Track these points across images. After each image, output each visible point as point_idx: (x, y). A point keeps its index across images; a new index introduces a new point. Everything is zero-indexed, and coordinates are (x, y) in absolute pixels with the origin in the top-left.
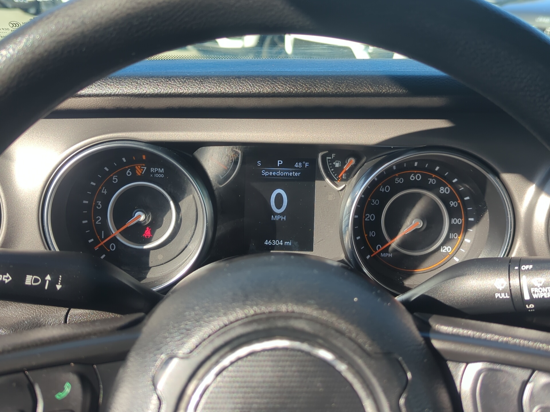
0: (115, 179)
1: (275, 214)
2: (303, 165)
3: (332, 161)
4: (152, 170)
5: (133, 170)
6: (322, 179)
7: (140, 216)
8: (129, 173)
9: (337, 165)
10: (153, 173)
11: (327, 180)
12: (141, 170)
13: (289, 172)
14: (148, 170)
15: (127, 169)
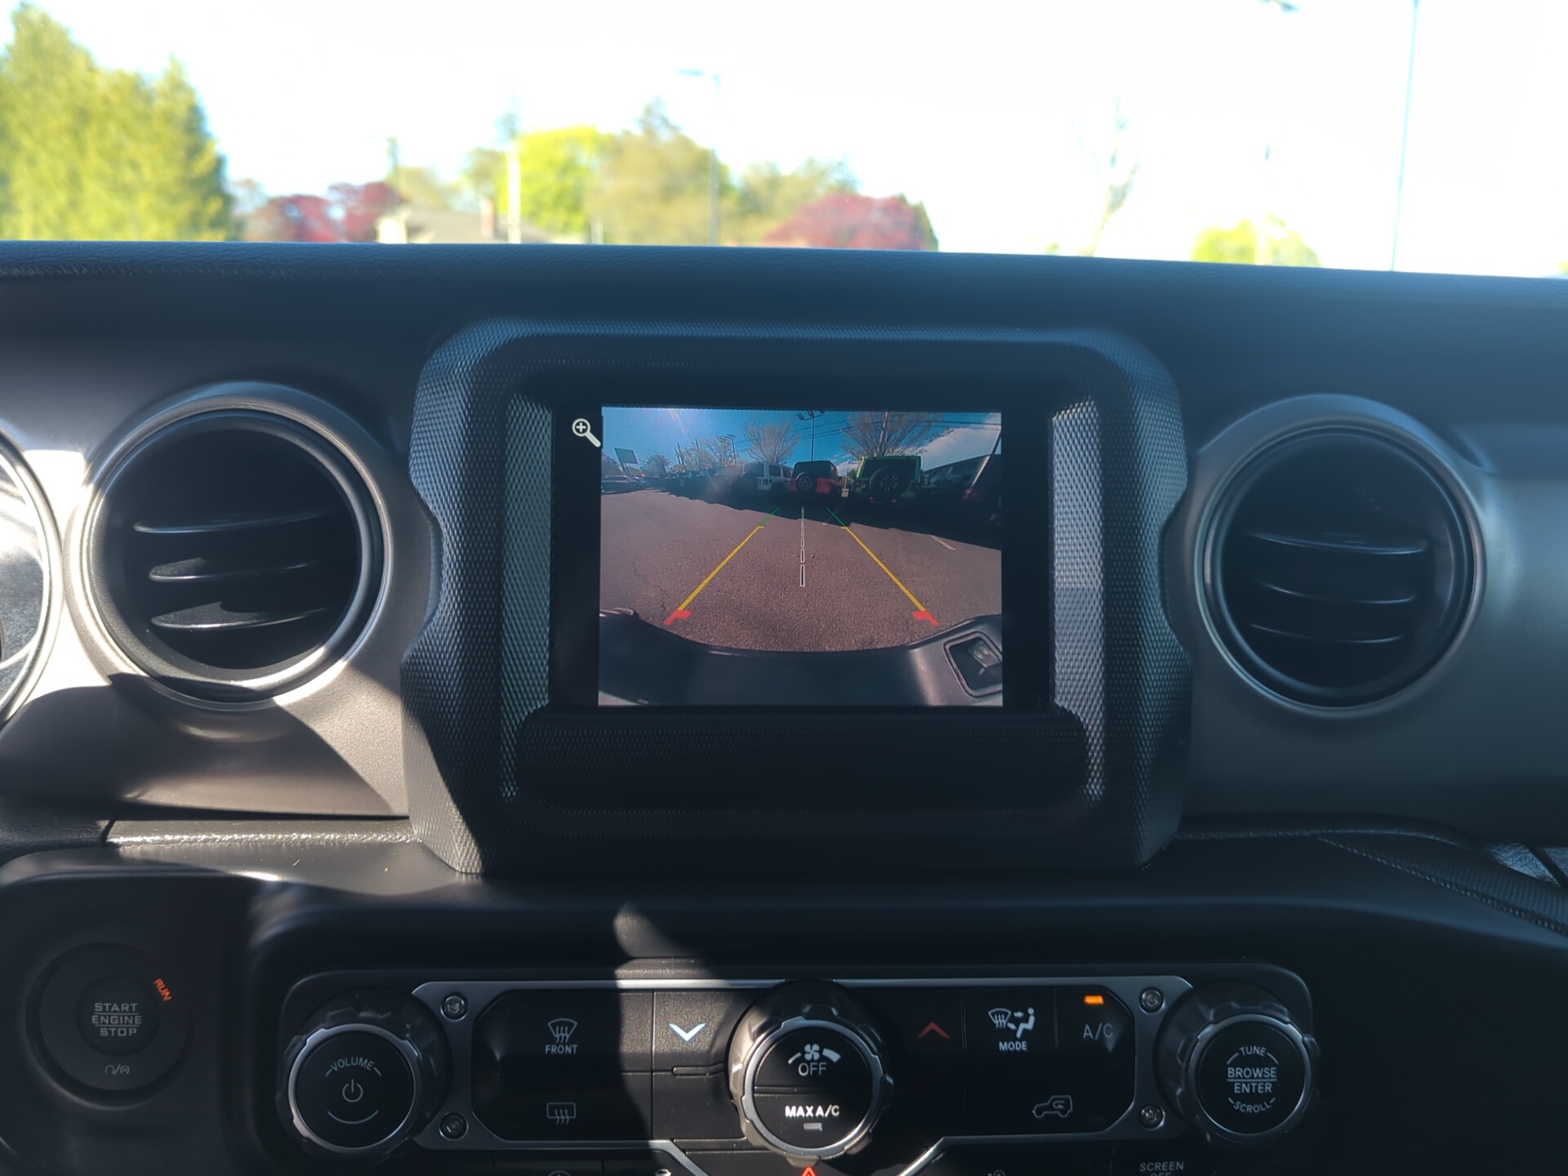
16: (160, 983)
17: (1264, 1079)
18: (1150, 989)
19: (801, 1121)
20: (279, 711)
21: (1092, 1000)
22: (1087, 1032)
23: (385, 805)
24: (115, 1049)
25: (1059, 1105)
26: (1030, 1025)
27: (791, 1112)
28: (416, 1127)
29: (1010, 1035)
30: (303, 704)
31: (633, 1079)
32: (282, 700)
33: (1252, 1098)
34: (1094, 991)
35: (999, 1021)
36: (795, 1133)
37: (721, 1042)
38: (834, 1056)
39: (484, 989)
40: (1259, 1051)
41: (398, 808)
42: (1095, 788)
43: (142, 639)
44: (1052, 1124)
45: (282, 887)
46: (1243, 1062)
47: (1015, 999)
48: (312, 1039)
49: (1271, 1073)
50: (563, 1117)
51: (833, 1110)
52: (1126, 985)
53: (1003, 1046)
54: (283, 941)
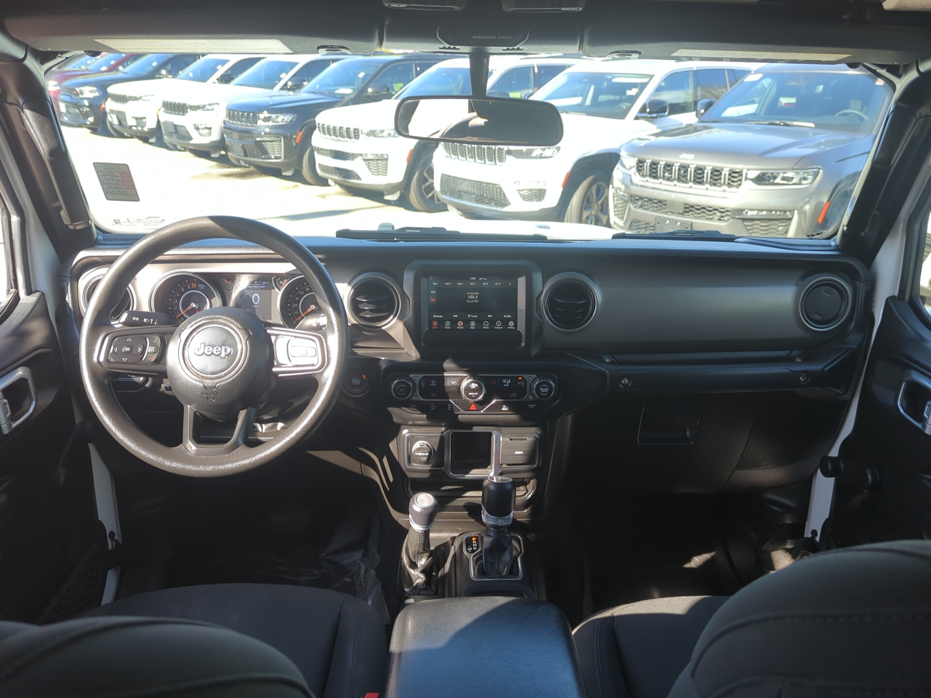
0: (183, 290)
1: (254, 305)
2: (266, 283)
3: (279, 281)
4: (199, 285)
5: (191, 286)
6: (274, 289)
7: (193, 305)
8: (189, 287)
9: (281, 283)
10: (199, 287)
11: (276, 289)
12: (194, 285)
13: (260, 286)
14: (197, 285)
15: (187, 286)
16: (364, 376)
17: (546, 390)
18: (530, 377)
19: (472, 395)
20: (383, 330)
21: (519, 378)
22: (519, 383)
23: (400, 346)
24: (356, 386)
25: (514, 395)
26: (509, 382)
27: (470, 394)
28: (412, 396)
29: (506, 384)
30: (386, 329)
31: (446, 390)
32: (383, 328)
33: (544, 393)
34: (520, 377)
35: (504, 381)
36: (471, 397)
37: (459, 384)
38: (477, 385)
39: (420, 376)
40: (545, 386)
41: (403, 347)
42: (523, 344)
43: (358, 318)
44: (513, 398)
45: (385, 360)
46: (542, 387)
47: (507, 378)
48: (395, 382)
49: (547, 389)
50: (433, 396)
51: (477, 394)
52: (526, 376)
53: (505, 385)
54: (386, 369)
